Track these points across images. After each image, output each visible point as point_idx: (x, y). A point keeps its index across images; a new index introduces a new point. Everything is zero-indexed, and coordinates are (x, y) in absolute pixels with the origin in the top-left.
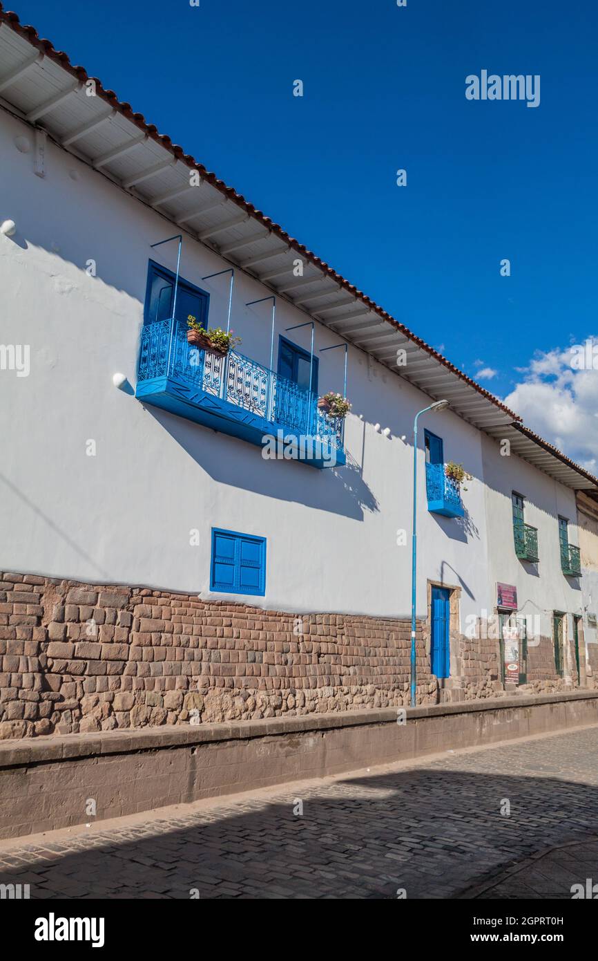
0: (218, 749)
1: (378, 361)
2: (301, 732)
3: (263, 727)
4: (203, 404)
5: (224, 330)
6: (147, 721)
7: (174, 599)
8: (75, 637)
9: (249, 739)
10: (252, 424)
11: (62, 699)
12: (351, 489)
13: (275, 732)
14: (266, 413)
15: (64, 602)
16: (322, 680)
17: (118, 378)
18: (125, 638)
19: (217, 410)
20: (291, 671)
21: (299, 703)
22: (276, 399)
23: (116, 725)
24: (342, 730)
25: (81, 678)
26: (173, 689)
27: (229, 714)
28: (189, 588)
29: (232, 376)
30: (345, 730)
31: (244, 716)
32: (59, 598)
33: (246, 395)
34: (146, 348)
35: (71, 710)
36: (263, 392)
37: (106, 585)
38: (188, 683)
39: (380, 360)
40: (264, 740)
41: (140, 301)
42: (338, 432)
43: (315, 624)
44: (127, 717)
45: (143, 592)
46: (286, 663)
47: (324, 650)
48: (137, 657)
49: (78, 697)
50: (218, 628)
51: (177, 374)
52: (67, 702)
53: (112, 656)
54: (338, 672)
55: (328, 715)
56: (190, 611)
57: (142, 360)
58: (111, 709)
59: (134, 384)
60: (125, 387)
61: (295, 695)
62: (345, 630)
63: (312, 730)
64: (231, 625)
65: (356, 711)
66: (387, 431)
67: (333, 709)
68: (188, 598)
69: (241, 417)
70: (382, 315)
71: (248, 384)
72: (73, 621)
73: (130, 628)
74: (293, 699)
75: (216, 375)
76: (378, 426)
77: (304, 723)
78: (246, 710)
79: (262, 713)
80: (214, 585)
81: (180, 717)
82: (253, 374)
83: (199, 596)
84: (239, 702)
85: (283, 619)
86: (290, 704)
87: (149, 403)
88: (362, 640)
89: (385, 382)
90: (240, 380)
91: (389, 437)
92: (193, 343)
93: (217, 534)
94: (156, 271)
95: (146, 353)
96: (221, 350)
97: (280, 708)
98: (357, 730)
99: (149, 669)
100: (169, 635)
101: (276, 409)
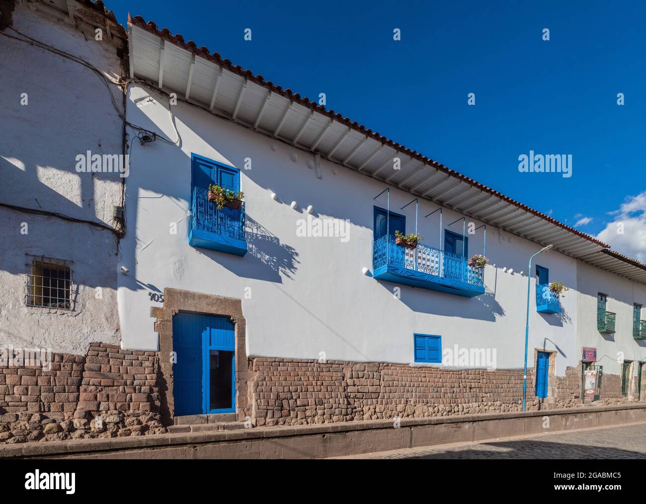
0: (422, 428)
1: (506, 231)
2: (462, 422)
3: (443, 420)
4: (406, 275)
5: (414, 234)
6: (390, 416)
7: (398, 367)
8: (358, 384)
9: (437, 424)
10: (431, 281)
11: (355, 408)
12: (488, 306)
13: (449, 422)
14: (439, 273)
15: (352, 371)
16: (472, 400)
17: (365, 270)
18: (378, 384)
19: (412, 277)
20: (456, 396)
21: (461, 410)
22: (444, 265)
23: (378, 418)
24: (483, 422)
25: (362, 400)
26: (400, 404)
27: (426, 414)
28: (405, 362)
29: (420, 258)
30: (485, 422)
31: (433, 415)
32: (350, 369)
33: (428, 266)
34: (376, 253)
35: (360, 412)
36: (437, 263)
37: (368, 363)
38: (407, 401)
39: (508, 229)
40: (444, 425)
41: (372, 229)
42: (480, 276)
43: (468, 374)
44: (382, 415)
45: (384, 365)
46: (453, 392)
47: (473, 386)
48: (384, 391)
49: (362, 407)
50: (419, 378)
51: (391, 262)
52: (357, 409)
53: (374, 391)
54: (481, 396)
55: (475, 415)
56: (406, 371)
57: (375, 259)
58: (375, 412)
59: (372, 272)
60: (368, 274)
61: (458, 406)
62: (485, 376)
63: (467, 421)
64: (425, 377)
65: (491, 413)
66: (511, 270)
67: (478, 412)
68: (405, 365)
69: (426, 278)
70: (509, 201)
71: (428, 260)
72: (357, 378)
73: (380, 380)
74: (457, 408)
75: (412, 259)
76: (505, 269)
77: (463, 418)
78: (435, 413)
79: (442, 414)
80: (416, 359)
81: (404, 415)
82: (431, 254)
83: (410, 365)
84: (431, 409)
85: (451, 373)
86: (456, 410)
87: (380, 279)
88: (494, 381)
89: (510, 242)
90: (424, 259)
91: (512, 274)
92: (398, 245)
93: (416, 336)
94: (378, 211)
95: (376, 255)
96: (413, 245)
97: (451, 412)
98: (491, 422)
99: (390, 396)
100: (397, 382)
101: (444, 270)
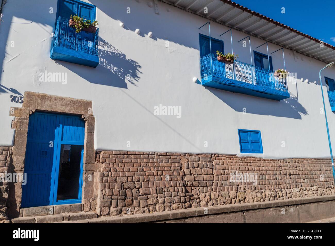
0: (253, 213)
1: (298, 52)
2: (287, 206)
3: (270, 204)
4: (227, 83)
5: (231, 53)
6: (224, 203)
7: (227, 157)
8: (194, 173)
9: (266, 208)
10: (247, 88)
11: (193, 195)
12: (294, 107)
13: (276, 206)
14: (253, 82)
15: (188, 161)
16: (293, 185)
17: (194, 79)
18: (211, 173)
19: (232, 84)
20: (279, 182)
21: (284, 195)
22: (256, 76)
23: (213, 204)
24: (305, 205)
25: (198, 188)
26: (232, 190)
27: (255, 199)
28: (233, 153)
29: (237, 70)
30: (306, 205)
31: (262, 200)
32: (186, 160)
33: (243, 76)
34: (203, 66)
35: (197, 199)
36: (250, 74)
37: (202, 154)
38: (238, 188)
39: (299, 52)
40: (272, 209)
41: (198, 50)
42: (284, 84)
43: (286, 163)
44: (217, 201)
45: (216, 156)
46: (276, 179)
47: (292, 173)
48: (217, 179)
49: (198, 194)
50: (246, 167)
51: (215, 73)
52: (195, 196)
53: (208, 179)
54: (300, 182)
55: (298, 199)
56: (234, 161)
57: (202, 71)
58: (210, 199)
59: (200, 80)
60: (198, 82)
61: (282, 192)
62: (300, 164)
63: (292, 205)
64: (251, 166)
65: (310, 197)
66: (307, 81)
67: (300, 197)
68: (233, 156)
69: (243, 85)
70: (297, 33)
71: (244, 72)
72: (192, 168)
73: (213, 169)
74: (281, 193)
75: (231, 71)
76: (302, 79)
77: (288, 202)
78: (262, 198)
79: (269, 199)
80: (242, 151)
81: (236, 201)
82: (245, 68)
83: (237, 156)
84: (259, 195)
85: (272, 162)
86: (281, 195)
87: (207, 86)
88: (308, 168)
89: (302, 60)
90: (240, 71)
91: (308, 83)
92: (220, 61)
93: (240, 131)
94: (203, 38)
95: (203, 68)
96: (231, 61)
97: (276, 197)
98: (312, 205)
99: (222, 184)
100: (228, 171)
101: (256, 80)
